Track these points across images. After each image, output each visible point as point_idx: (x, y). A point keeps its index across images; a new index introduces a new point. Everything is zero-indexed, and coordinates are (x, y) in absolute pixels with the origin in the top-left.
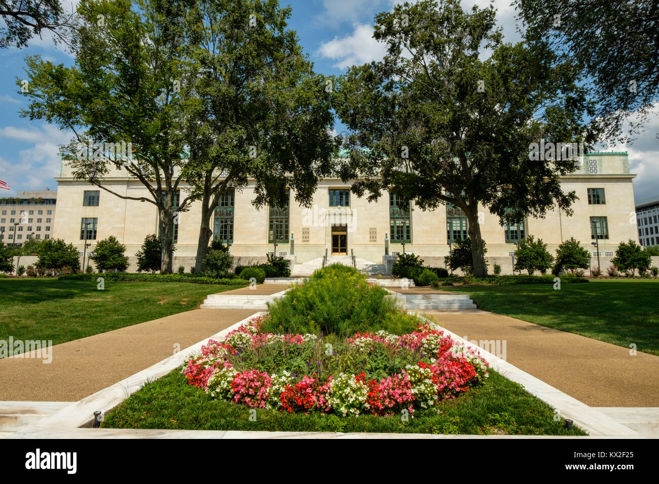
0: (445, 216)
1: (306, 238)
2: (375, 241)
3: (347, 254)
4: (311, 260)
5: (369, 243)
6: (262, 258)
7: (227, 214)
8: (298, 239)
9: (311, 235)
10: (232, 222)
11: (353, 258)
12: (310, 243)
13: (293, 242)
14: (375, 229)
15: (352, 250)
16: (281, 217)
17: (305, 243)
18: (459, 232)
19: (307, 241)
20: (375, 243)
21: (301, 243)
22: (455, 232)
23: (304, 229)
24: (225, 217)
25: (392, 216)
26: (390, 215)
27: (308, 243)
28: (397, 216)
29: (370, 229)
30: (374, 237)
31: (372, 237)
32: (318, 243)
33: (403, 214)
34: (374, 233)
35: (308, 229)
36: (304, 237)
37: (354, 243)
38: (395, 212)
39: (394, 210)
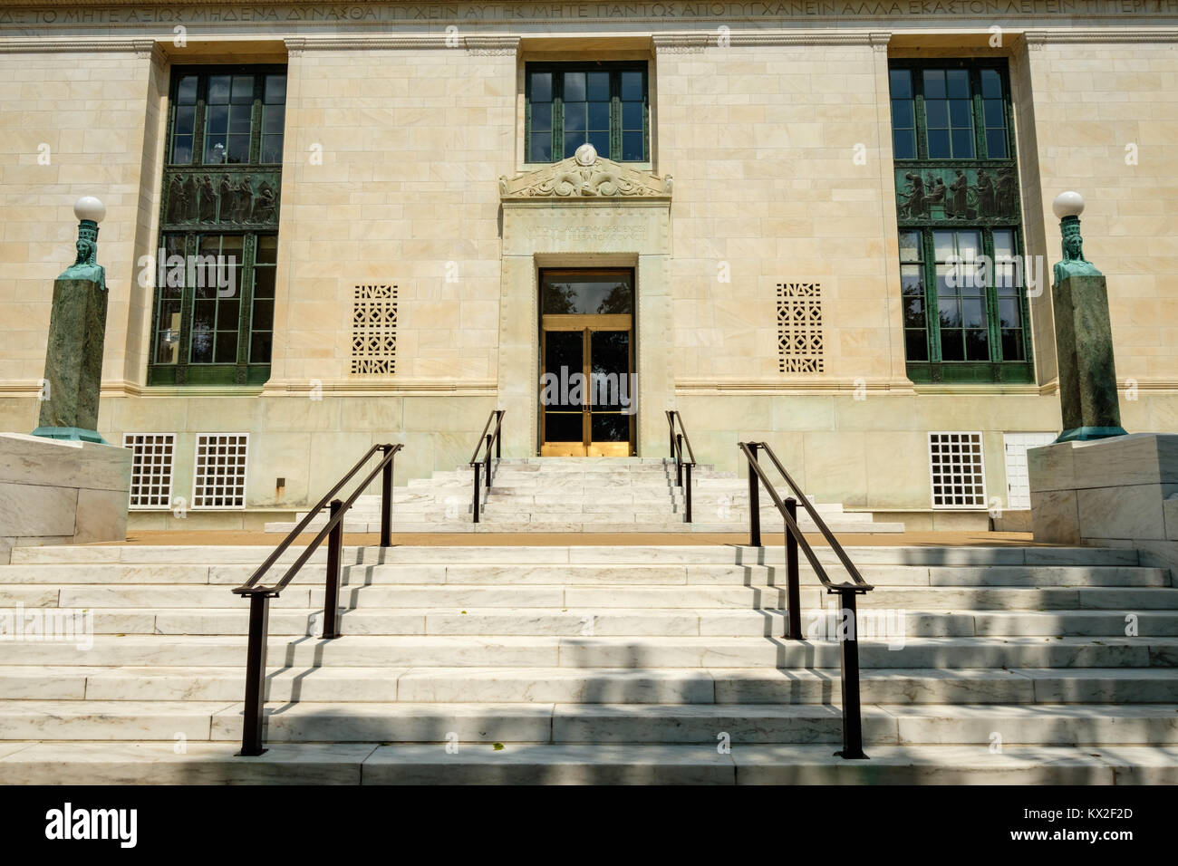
1: (374, 350)
2: (813, 366)
3: (634, 451)
5: (774, 377)
8: (322, 355)
9: (403, 332)
12: (402, 380)
14: (812, 289)
16: (234, 225)
17: (370, 379)
19: (385, 367)
20: (815, 377)
21: (345, 379)
23: (361, 291)
25: (910, 219)
27: (386, 378)
28: (938, 215)
29: (782, 289)
30: (809, 342)
31: (792, 342)
32: (447, 380)
33: (972, 200)
34: (808, 313)
35: (390, 291)
36: (366, 344)
37: (679, 379)
38: (927, 195)
39: (918, 182)
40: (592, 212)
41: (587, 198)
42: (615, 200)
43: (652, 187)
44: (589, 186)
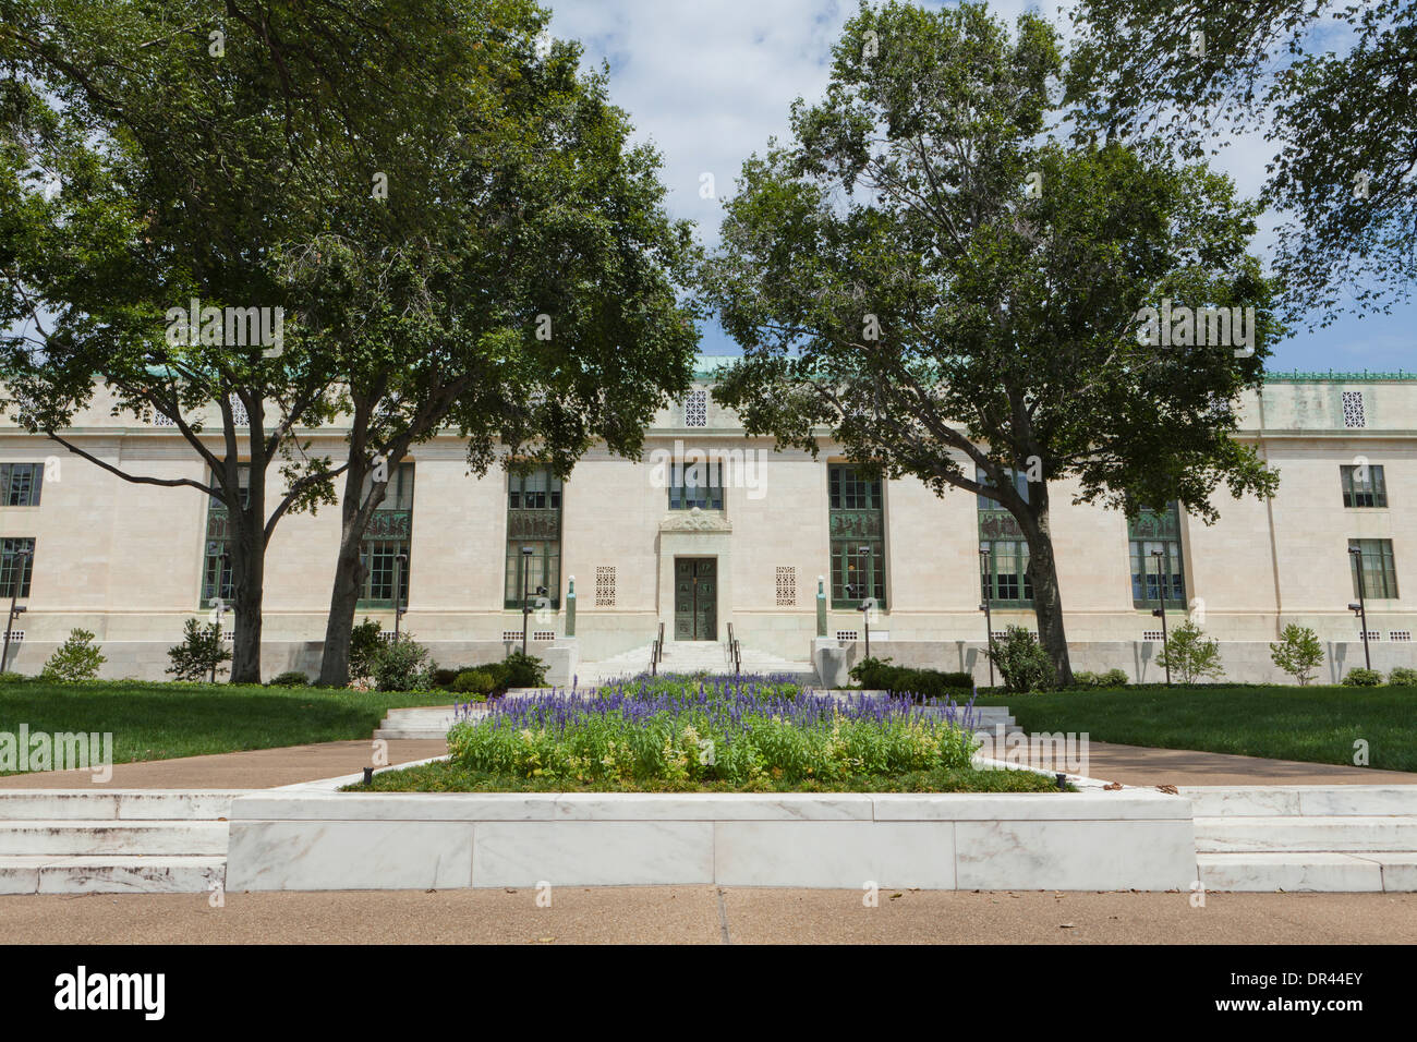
0: (976, 537)
1: (606, 595)
2: (791, 603)
3: (716, 638)
4: (621, 653)
5: (774, 607)
6: (491, 647)
7: (393, 530)
8: (586, 596)
9: (618, 587)
10: (406, 550)
11: (733, 646)
12: (618, 608)
13: (572, 603)
14: (791, 569)
15: (729, 625)
16: (540, 537)
17: (605, 608)
18: (1013, 579)
19: (610, 602)
20: (791, 608)
21: (593, 608)
22: (1002, 578)
23: (600, 569)
24: (387, 537)
25: (837, 537)
26: (832, 533)
27: (611, 608)
28: (849, 535)
29: (779, 569)
30: (789, 592)
31: (782, 592)
32: (637, 609)
33: (864, 530)
34: (789, 580)
35: (612, 569)
36: (602, 592)
37: (735, 608)
38: (845, 526)
39: (841, 520)
40: (698, 536)
41: (696, 531)
42: (709, 532)
43: (722, 526)
44: (697, 526)
